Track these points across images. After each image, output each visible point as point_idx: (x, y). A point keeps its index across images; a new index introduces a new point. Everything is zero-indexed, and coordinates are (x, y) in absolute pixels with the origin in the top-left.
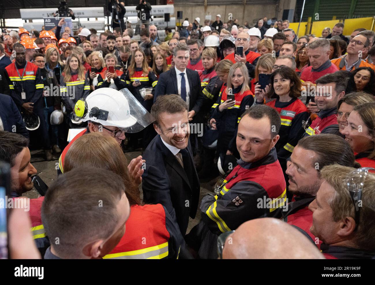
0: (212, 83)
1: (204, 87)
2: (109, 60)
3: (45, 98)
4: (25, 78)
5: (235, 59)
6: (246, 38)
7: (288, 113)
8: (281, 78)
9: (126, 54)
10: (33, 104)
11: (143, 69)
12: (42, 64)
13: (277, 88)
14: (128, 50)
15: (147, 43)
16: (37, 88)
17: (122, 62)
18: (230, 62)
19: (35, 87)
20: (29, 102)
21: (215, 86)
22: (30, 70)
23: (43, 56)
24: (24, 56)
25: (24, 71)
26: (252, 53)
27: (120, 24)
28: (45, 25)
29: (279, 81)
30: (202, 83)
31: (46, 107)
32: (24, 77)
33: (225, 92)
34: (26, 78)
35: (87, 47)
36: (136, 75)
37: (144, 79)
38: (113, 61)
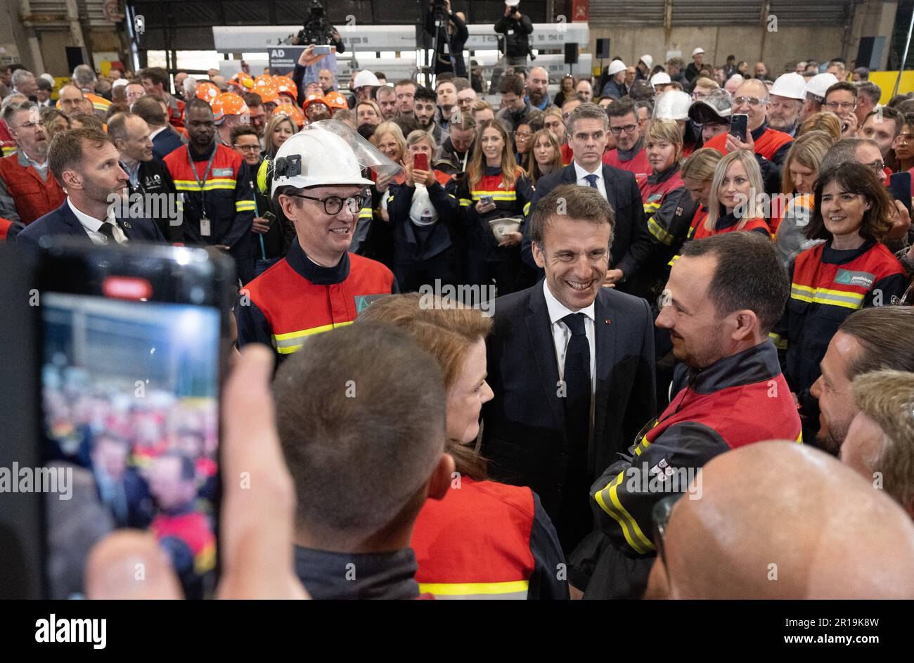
0: (671, 205)
1: (650, 215)
2: (416, 145)
3: (261, 235)
4: (210, 185)
5: (726, 146)
6: (758, 97)
7: (854, 278)
8: (842, 191)
9: (466, 133)
10: (228, 248)
11: (502, 171)
12: (252, 154)
13: (831, 215)
14: (470, 124)
15: (515, 110)
16: (239, 210)
17: (455, 153)
18: (717, 153)
19: (235, 207)
20: (219, 244)
21: (677, 213)
22: (223, 165)
23: (259, 136)
24: (210, 129)
25: (209, 167)
26: (772, 133)
27: (453, 66)
28: (270, 63)
29: (835, 198)
30: (645, 205)
31: (264, 258)
32: (208, 182)
33: (702, 225)
34: (212, 185)
35: (366, 116)
36: (486, 185)
37: (505, 196)
38: (425, 148)
